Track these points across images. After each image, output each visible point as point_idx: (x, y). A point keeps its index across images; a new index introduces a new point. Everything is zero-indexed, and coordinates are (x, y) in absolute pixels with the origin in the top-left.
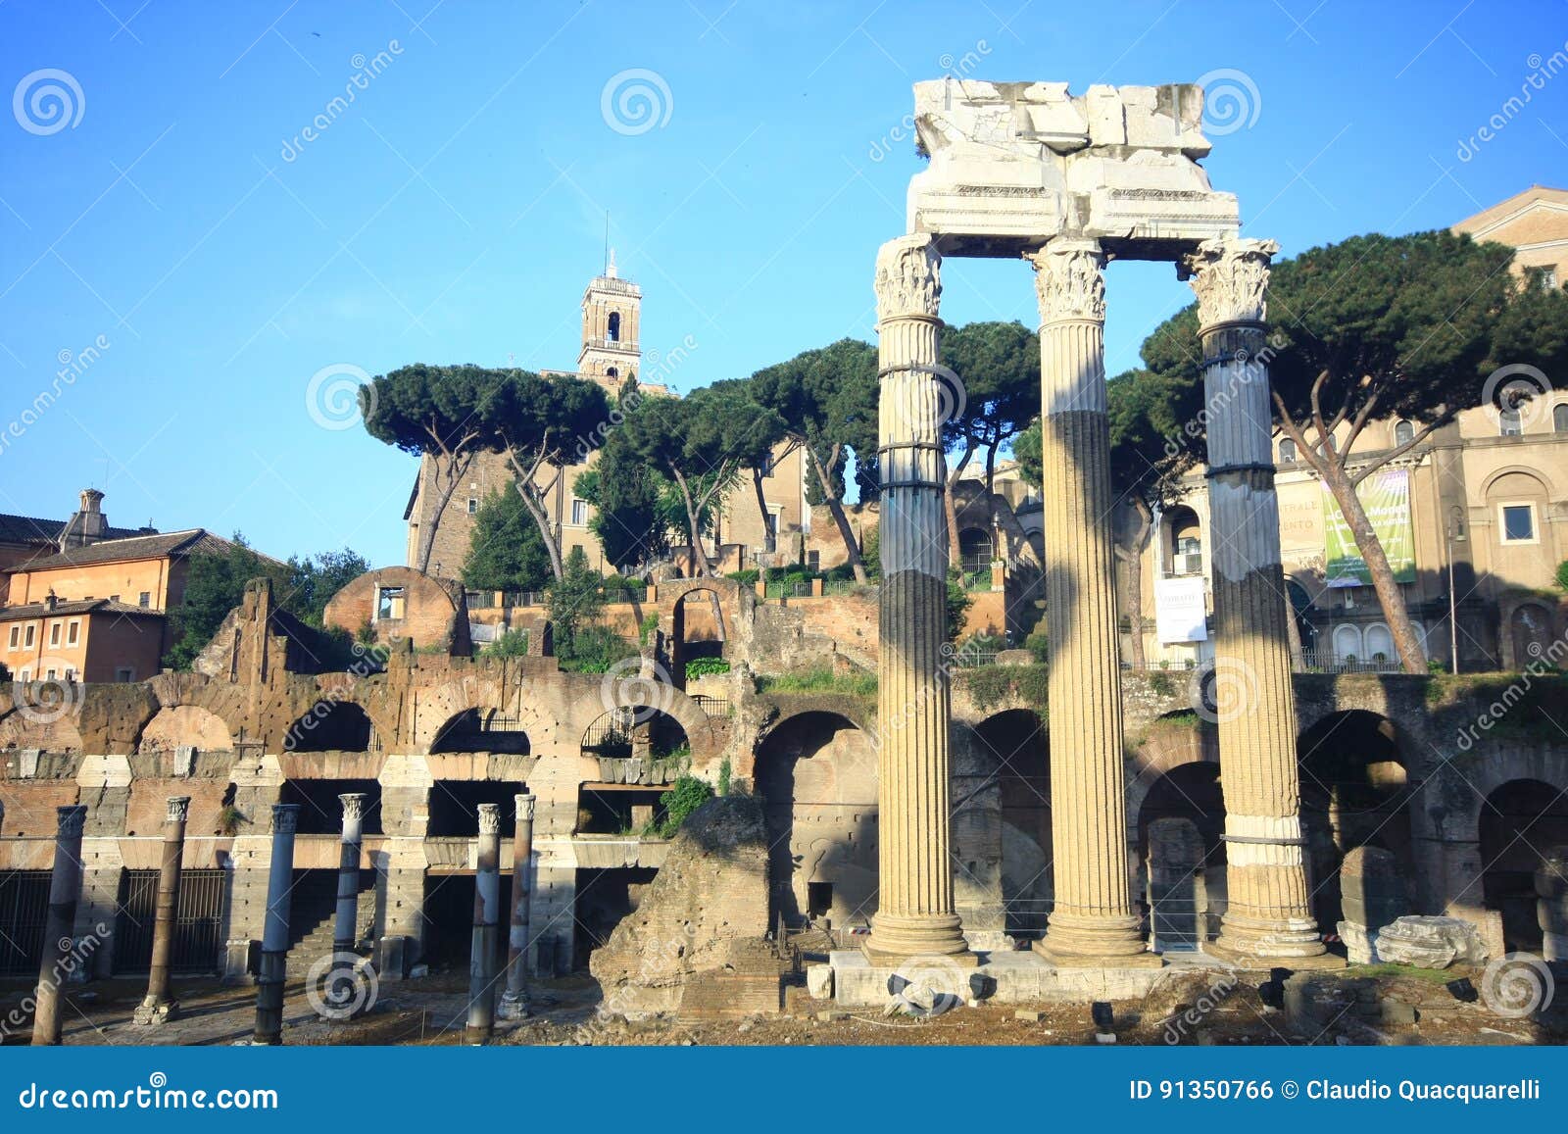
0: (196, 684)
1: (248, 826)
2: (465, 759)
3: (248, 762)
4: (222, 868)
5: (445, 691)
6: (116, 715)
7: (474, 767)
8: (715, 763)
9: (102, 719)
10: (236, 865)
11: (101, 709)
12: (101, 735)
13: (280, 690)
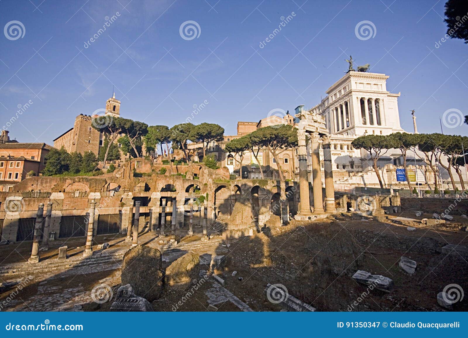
0: (115, 179)
1: (125, 206)
2: (166, 193)
3: (126, 194)
4: (120, 213)
5: (163, 181)
6: (97, 184)
7: (168, 194)
8: (206, 193)
9: (94, 185)
10: (123, 213)
11: (94, 183)
12: (94, 188)
13: (132, 180)
